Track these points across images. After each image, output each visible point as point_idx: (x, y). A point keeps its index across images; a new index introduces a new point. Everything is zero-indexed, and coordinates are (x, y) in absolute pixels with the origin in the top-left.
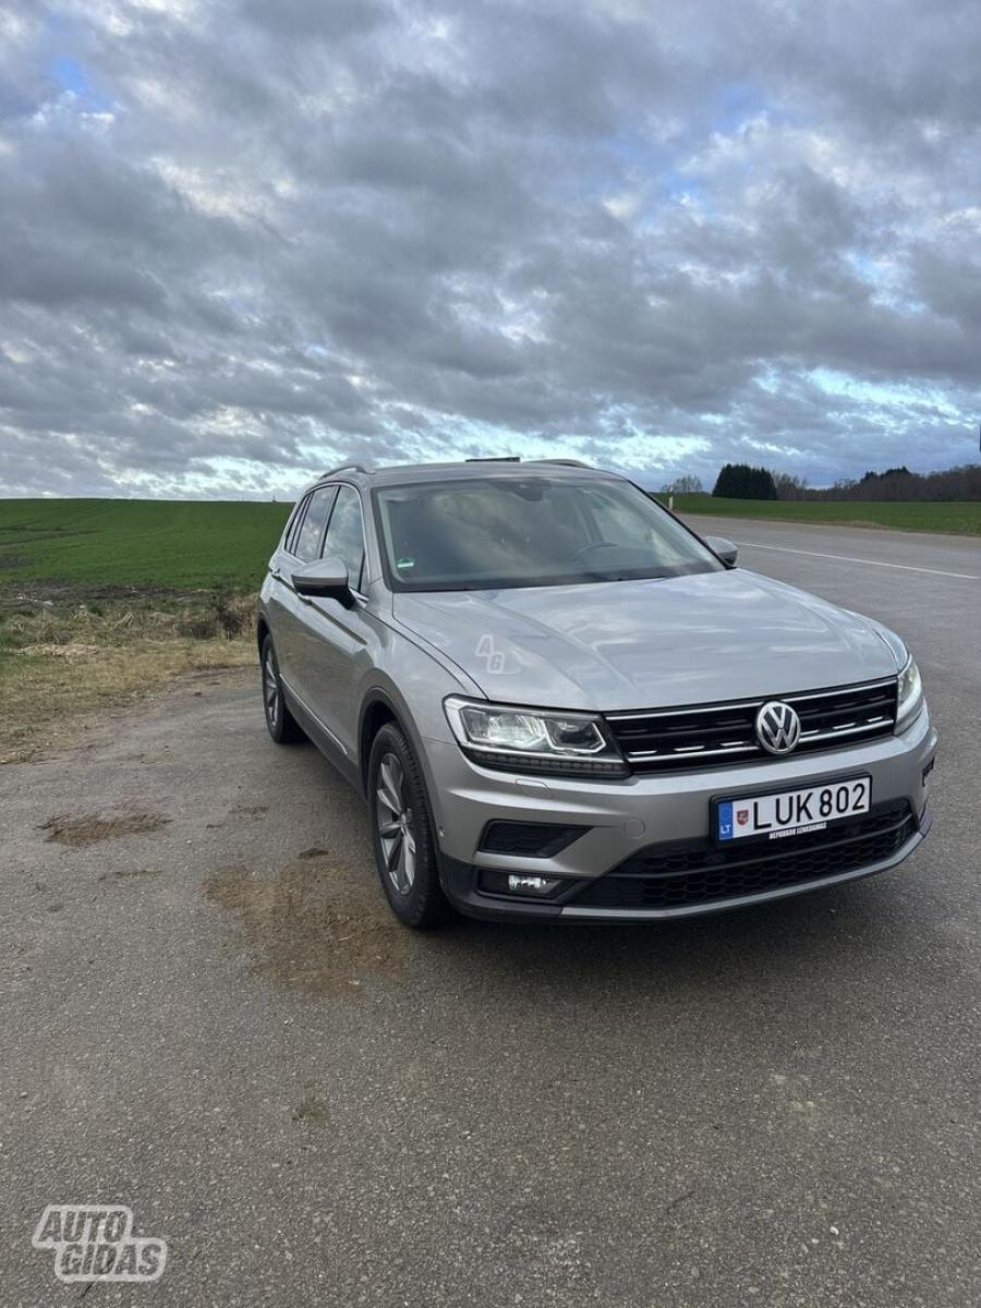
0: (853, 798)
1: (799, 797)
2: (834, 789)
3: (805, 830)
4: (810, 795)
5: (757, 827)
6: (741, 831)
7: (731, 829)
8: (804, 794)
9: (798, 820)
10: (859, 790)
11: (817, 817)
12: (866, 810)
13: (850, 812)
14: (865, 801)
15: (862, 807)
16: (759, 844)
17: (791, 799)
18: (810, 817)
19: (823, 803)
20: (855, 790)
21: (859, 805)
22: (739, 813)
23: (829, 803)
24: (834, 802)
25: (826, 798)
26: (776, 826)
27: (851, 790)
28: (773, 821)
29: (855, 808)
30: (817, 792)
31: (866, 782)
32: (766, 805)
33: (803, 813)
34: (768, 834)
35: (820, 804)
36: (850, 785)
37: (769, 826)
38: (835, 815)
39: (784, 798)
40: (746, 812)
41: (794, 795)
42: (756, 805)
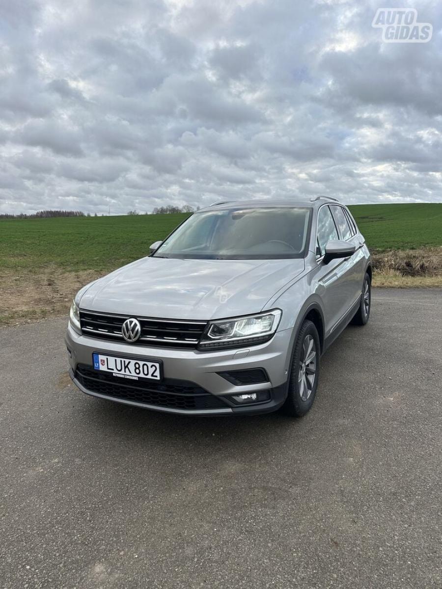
0: (151, 370)
1: (124, 361)
2: (141, 363)
3: (128, 377)
4: (129, 362)
5: (108, 368)
6: (103, 368)
7: (99, 365)
8: (127, 361)
9: (125, 372)
10: (154, 368)
11: (134, 374)
12: (158, 378)
13: (149, 377)
14: (157, 373)
15: (156, 376)
16: (108, 375)
17: (121, 361)
18: (131, 373)
19: (136, 368)
20: (152, 367)
21: (154, 375)
22: (102, 360)
23: (139, 368)
24: (141, 369)
25: (137, 366)
26: (115, 371)
27: (150, 367)
28: (114, 368)
29: (152, 375)
30: (133, 362)
31: (157, 365)
32: (112, 360)
33: (127, 369)
34: (112, 373)
35: (134, 368)
36: (149, 364)
37: (113, 370)
38: (142, 375)
39: (118, 360)
40: (104, 361)
42: (107, 359)
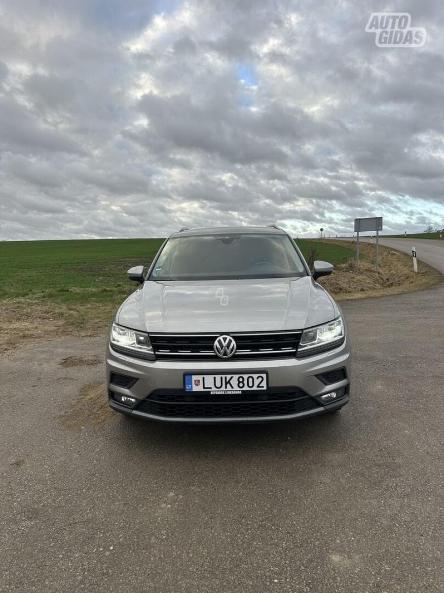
0: (257, 382)
1: (226, 378)
2: (246, 376)
3: (229, 393)
4: (232, 378)
5: (204, 388)
6: (196, 389)
7: (192, 386)
8: (229, 377)
9: (226, 388)
10: (260, 379)
11: (236, 388)
12: (265, 388)
13: (255, 388)
14: (264, 384)
15: (263, 387)
16: (205, 396)
17: (222, 378)
18: (232, 387)
19: (239, 382)
20: (258, 378)
21: (260, 385)
22: (195, 381)
23: (242, 382)
24: (245, 382)
25: (241, 380)
26: (214, 389)
27: (255, 379)
28: (213, 386)
29: (258, 386)
30: (236, 377)
31: (264, 376)
32: (209, 379)
33: (228, 385)
34: (210, 392)
35: (238, 382)
36: (255, 376)
37: (211, 388)
38: (246, 388)
39: (218, 377)
40: (199, 381)
41: (224, 376)
42: (203, 378)
